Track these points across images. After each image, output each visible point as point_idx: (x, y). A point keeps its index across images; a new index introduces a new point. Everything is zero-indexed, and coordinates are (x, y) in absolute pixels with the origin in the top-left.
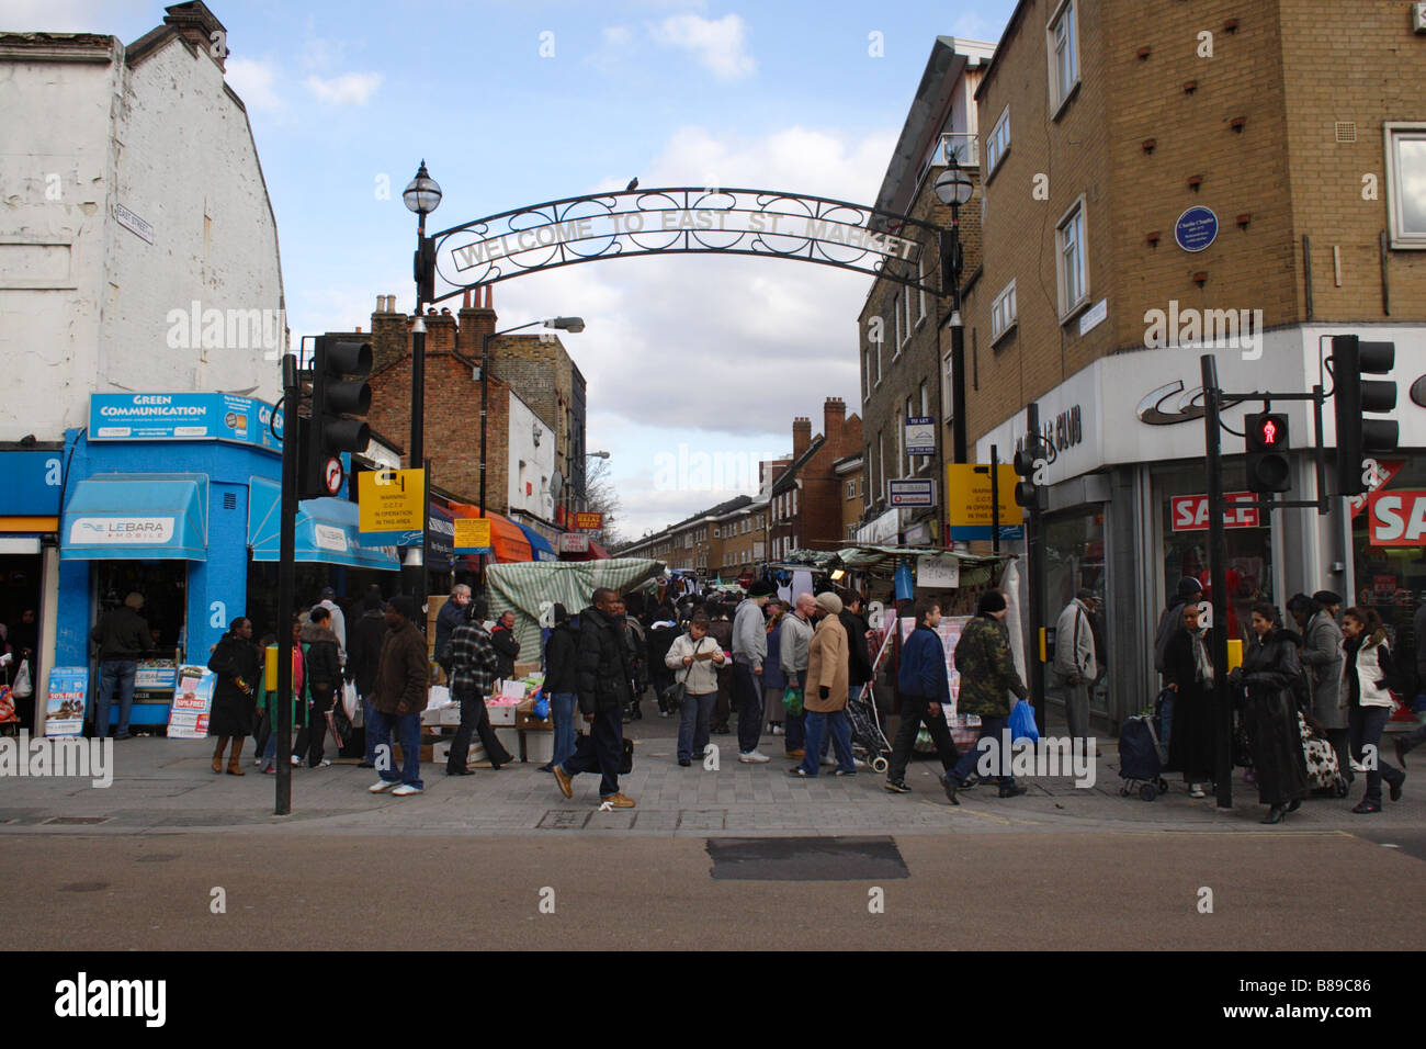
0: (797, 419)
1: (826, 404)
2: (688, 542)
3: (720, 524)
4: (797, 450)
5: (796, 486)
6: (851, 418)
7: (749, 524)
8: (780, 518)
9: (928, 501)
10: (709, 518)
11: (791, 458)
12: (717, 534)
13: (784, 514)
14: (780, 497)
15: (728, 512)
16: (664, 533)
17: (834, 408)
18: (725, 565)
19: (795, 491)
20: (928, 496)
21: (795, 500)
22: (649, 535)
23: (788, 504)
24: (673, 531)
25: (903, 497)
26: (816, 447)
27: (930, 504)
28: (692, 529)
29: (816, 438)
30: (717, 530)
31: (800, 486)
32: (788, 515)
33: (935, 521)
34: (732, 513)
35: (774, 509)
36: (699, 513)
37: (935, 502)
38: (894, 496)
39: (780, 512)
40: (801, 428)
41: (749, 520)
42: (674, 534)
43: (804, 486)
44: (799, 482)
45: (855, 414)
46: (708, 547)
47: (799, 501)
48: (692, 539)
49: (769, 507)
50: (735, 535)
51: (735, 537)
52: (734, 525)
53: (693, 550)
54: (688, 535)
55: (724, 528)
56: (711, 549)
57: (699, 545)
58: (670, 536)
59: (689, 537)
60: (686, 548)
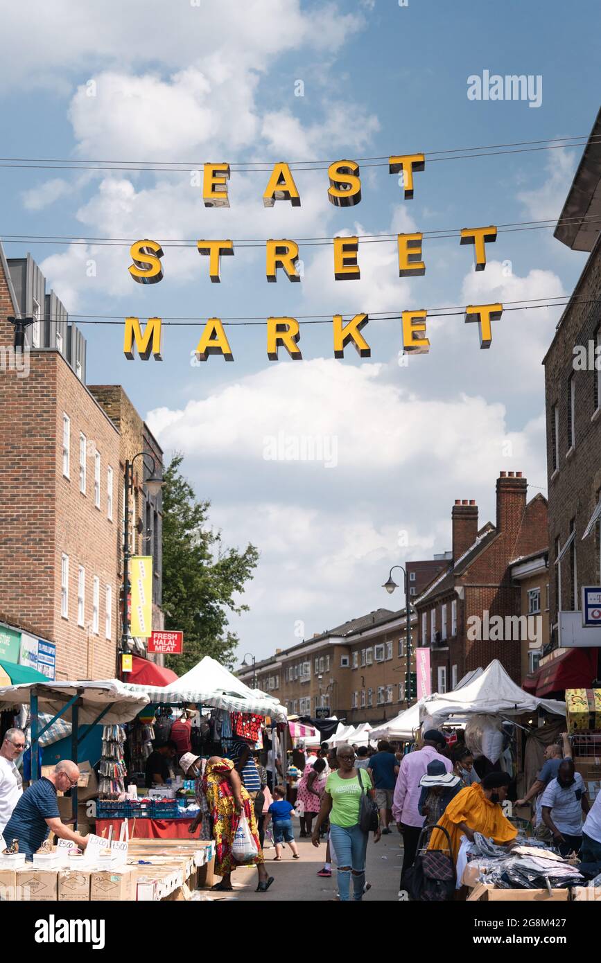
0: (457, 502)
1: (499, 481)
2: (306, 671)
3: (349, 648)
4: (458, 545)
5: (456, 595)
6: (535, 500)
7: (390, 649)
8: (433, 640)
10: (333, 641)
11: (450, 557)
12: (345, 662)
13: (439, 635)
14: (433, 611)
15: (360, 632)
16: (272, 661)
17: (510, 486)
18: (356, 706)
19: (454, 602)
22: (250, 663)
23: (444, 621)
24: (284, 657)
26: (484, 541)
29: (485, 529)
30: (346, 657)
31: (462, 597)
32: (444, 636)
34: (365, 634)
35: (424, 628)
38: (590, 610)
39: (433, 632)
40: (464, 514)
41: (390, 644)
42: (285, 664)
43: (465, 597)
44: (459, 589)
45: (540, 495)
46: (332, 681)
47: (461, 616)
48: (309, 669)
49: (418, 625)
50: (371, 663)
51: (370, 666)
52: (369, 649)
53: (312, 684)
54: (304, 663)
55: (356, 654)
56: (335, 683)
57: (320, 677)
58: (279, 664)
59: (306, 666)
60: (302, 681)
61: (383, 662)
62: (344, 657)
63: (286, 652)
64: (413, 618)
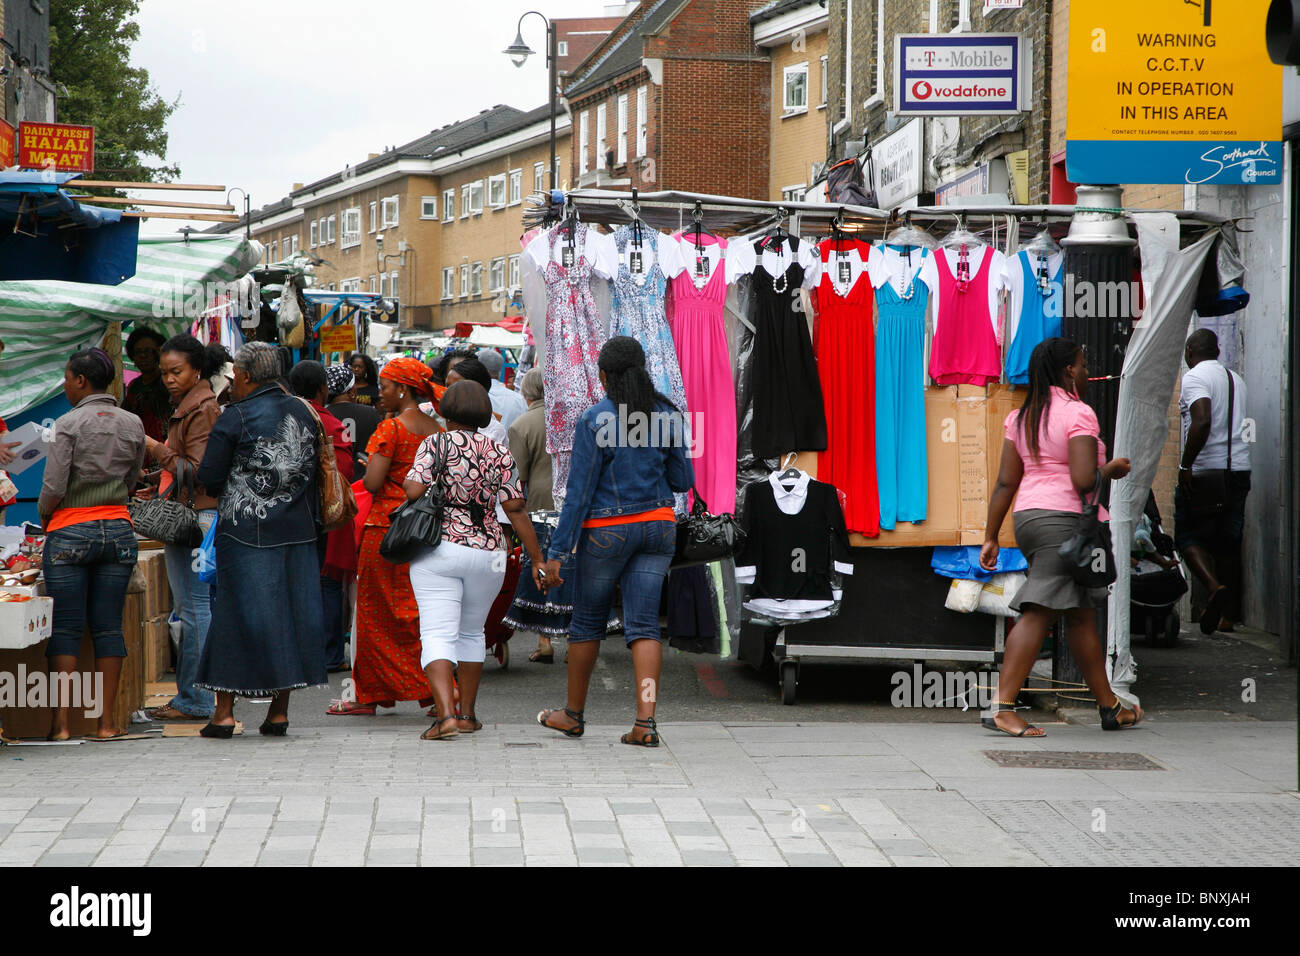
3: (436, 181)
5: (645, 78)
7: (517, 183)
9: (1008, 98)
10: (405, 167)
12: (428, 208)
13: (611, 157)
14: (602, 108)
15: (460, 152)
16: (284, 207)
18: (450, 296)
19: (642, 91)
20: (1006, 83)
21: (641, 118)
23: (622, 127)
24: (309, 198)
25: (935, 83)
27: (1012, 105)
28: (360, 195)
30: (432, 200)
31: (657, 79)
32: (622, 157)
33: (1024, 154)
34: (469, 154)
35: (583, 140)
36: (381, 152)
37: (1027, 101)
38: (910, 82)
39: (602, 150)
41: (517, 173)
42: (310, 209)
43: (666, 77)
44: (651, 66)
46: (402, 246)
47: (655, 116)
48: (359, 220)
49: (570, 136)
50: (479, 211)
51: (478, 216)
52: (478, 184)
53: (362, 253)
54: (348, 211)
55: (451, 193)
56: (410, 250)
57: (380, 237)
58: (301, 211)
59: (353, 216)
60: (344, 246)
61: (503, 210)
62: (427, 200)
63: (314, 188)
64: (563, 122)
